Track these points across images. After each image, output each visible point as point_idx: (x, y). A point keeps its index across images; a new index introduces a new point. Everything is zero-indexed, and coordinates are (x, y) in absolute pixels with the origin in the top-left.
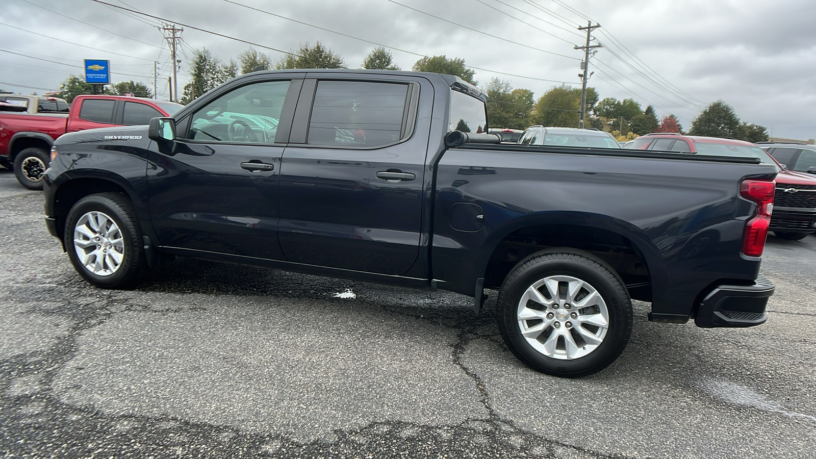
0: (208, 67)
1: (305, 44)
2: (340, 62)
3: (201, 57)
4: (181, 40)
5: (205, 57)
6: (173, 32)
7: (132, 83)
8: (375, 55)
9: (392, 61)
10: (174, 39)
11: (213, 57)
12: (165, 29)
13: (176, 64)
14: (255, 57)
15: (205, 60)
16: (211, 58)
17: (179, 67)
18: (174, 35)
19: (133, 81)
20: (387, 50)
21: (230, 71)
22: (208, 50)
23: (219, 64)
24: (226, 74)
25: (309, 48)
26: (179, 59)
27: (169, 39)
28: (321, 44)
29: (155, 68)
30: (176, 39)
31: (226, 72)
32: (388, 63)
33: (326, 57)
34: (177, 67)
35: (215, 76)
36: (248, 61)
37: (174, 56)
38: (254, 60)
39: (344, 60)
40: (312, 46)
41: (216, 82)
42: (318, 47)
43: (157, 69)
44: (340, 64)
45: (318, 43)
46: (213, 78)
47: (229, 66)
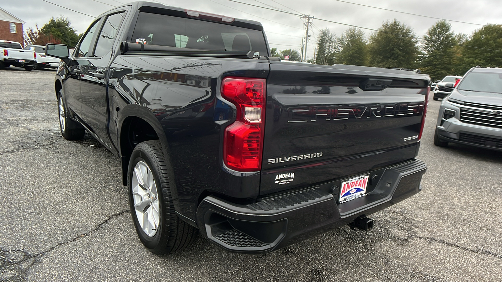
0: (327, 39)
1: (386, 21)
2: (410, 31)
3: (324, 33)
4: (312, 24)
5: (326, 33)
6: (309, 19)
7: (290, 50)
8: (437, 25)
9: (451, 29)
10: (308, 23)
11: (331, 33)
12: (304, 18)
13: (308, 38)
14: (355, 31)
15: (326, 35)
16: (329, 33)
17: (309, 40)
18: (308, 21)
19: (291, 49)
20: (447, 22)
21: (340, 41)
22: (328, 29)
23: (334, 37)
24: (338, 43)
25: (389, 24)
26: (310, 35)
27: (306, 24)
28: (397, 20)
29: (303, 41)
30: (309, 23)
31: (338, 41)
32: (448, 30)
33: (400, 29)
34: (308, 40)
35: (331, 44)
36: (350, 34)
37: (307, 33)
38: (354, 33)
39: (413, 30)
40: (391, 22)
41: (331, 48)
42: (395, 22)
43: (303, 42)
44: (410, 33)
45: (395, 19)
46: (329, 46)
47: (341, 38)
